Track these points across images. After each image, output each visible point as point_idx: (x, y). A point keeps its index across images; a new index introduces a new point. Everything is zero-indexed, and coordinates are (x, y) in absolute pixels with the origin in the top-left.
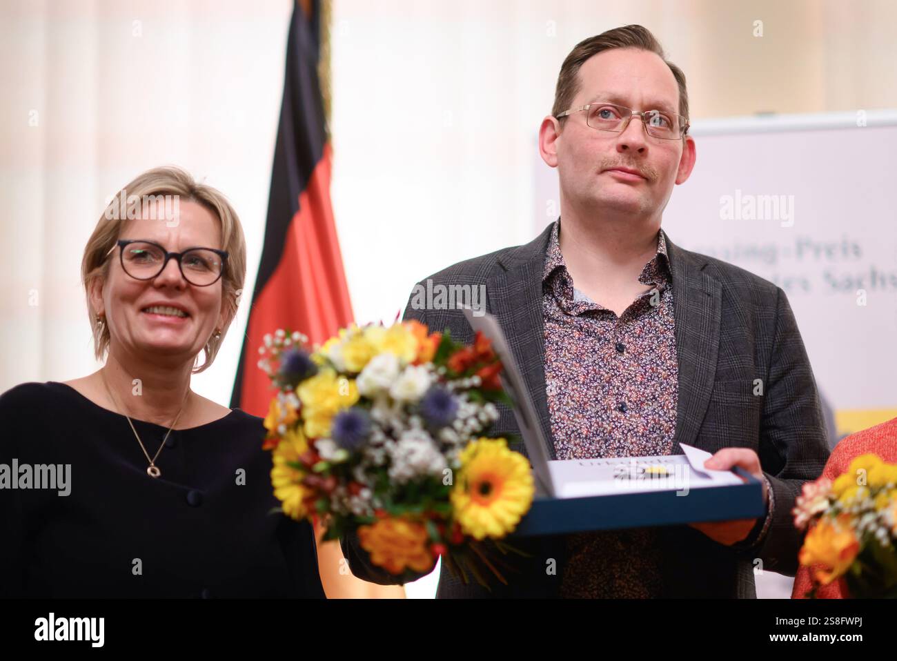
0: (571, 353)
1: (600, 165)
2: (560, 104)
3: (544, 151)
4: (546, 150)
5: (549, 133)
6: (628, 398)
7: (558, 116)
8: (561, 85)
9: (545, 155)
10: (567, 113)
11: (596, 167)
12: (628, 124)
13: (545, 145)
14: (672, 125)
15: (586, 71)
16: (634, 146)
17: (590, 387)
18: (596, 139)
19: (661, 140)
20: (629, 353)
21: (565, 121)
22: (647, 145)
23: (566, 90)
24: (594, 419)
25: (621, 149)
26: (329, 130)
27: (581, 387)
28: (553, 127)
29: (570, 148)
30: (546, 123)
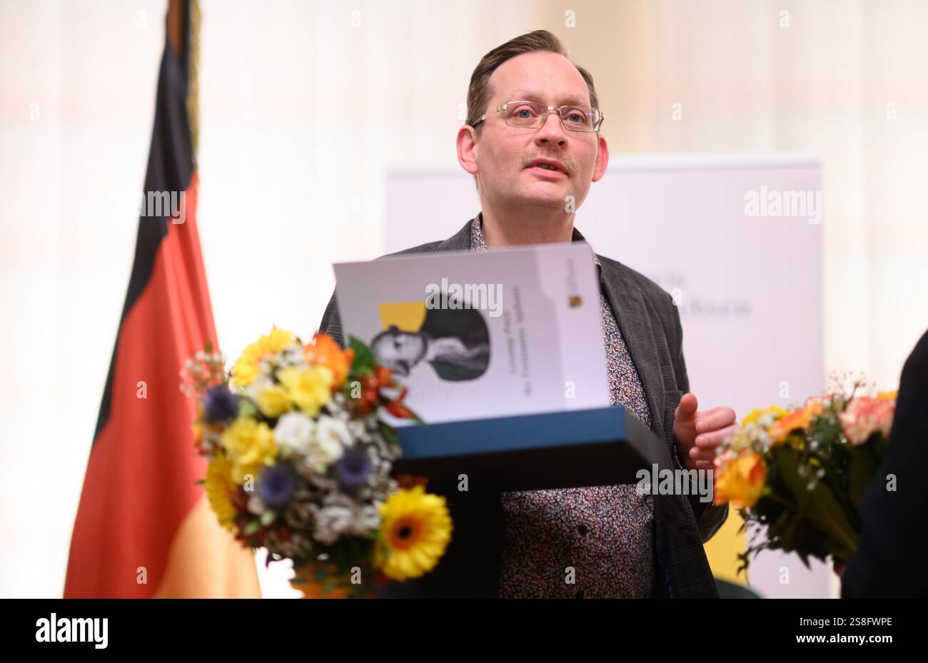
1: (521, 161)
2: (474, 112)
3: (462, 159)
4: (465, 158)
5: (467, 141)
7: (474, 123)
8: (472, 96)
9: (465, 164)
10: (484, 118)
11: (518, 163)
12: (545, 121)
13: (463, 152)
14: (587, 121)
15: (496, 79)
16: (554, 140)
18: (514, 135)
19: (579, 134)
21: (481, 128)
22: (567, 138)
23: (478, 99)
25: (539, 143)
26: (196, 161)
28: (471, 137)
29: (489, 151)
30: (463, 133)
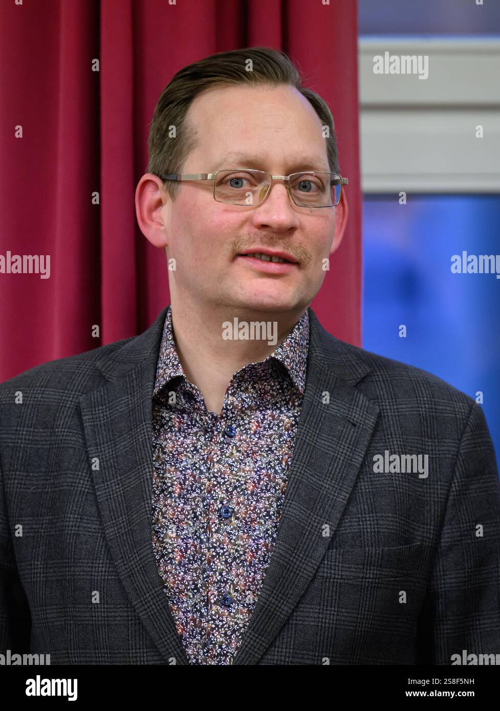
0: (166, 518)
6: (235, 586)
17: (189, 570)
20: (237, 518)
24: (190, 615)
27: (176, 569)
